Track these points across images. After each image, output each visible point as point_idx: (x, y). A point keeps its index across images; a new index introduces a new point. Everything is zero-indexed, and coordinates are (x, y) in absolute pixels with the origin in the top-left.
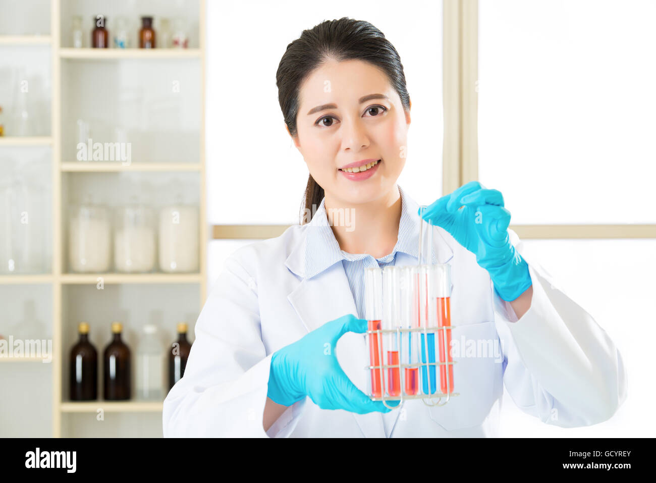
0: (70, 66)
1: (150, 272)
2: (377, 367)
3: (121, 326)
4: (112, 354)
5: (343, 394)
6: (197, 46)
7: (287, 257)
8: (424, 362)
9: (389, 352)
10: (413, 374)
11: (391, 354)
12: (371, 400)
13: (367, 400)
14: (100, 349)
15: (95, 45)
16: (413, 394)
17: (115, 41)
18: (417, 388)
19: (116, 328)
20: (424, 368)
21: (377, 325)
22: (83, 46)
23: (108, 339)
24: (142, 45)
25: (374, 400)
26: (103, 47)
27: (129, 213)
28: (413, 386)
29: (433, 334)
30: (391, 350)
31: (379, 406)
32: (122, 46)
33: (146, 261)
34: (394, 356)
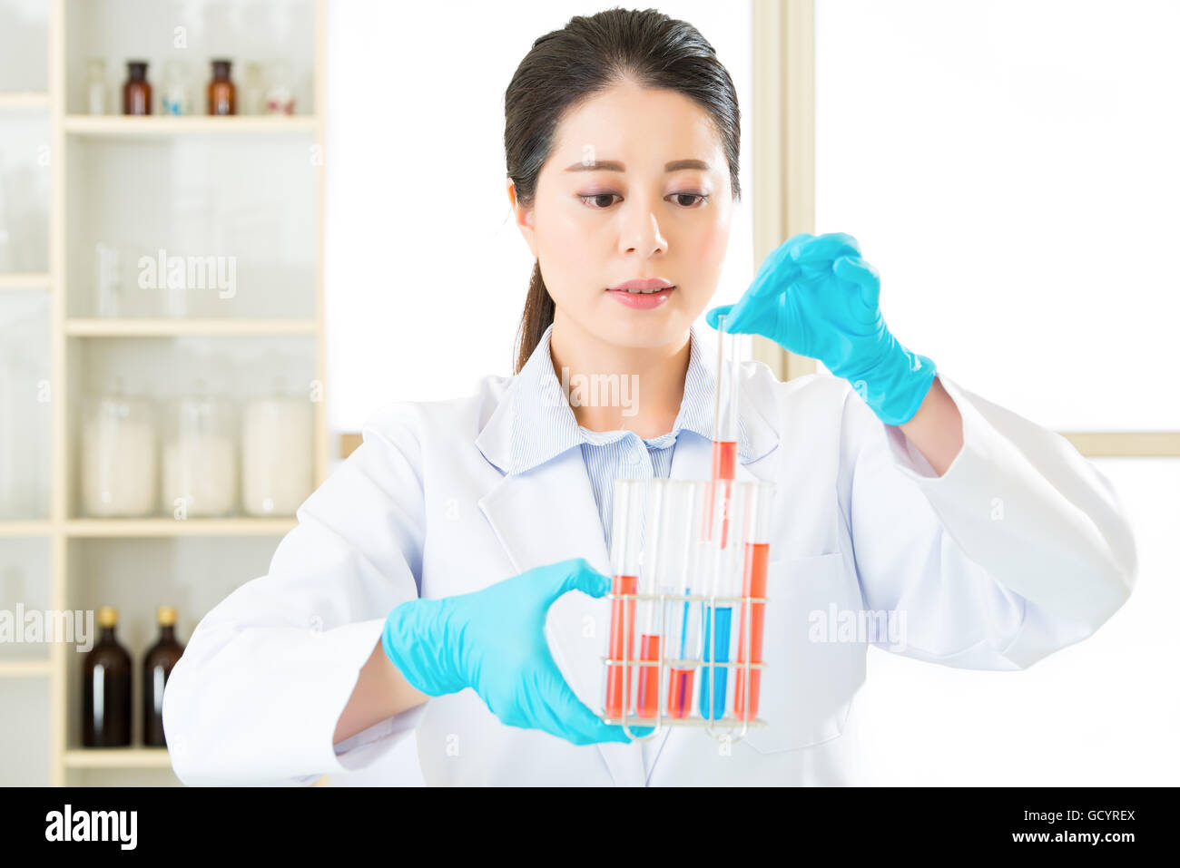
0: (84, 149)
1: (227, 515)
2: (619, 663)
3: (175, 613)
4: (157, 664)
5: (552, 708)
6: (310, 111)
7: (480, 431)
8: (707, 660)
9: (644, 636)
10: (684, 679)
11: (647, 640)
12: (603, 722)
13: (597, 722)
14: (137, 655)
15: (128, 110)
16: (681, 716)
17: (165, 104)
18: (690, 707)
19: (166, 618)
20: (705, 671)
21: (628, 584)
22: (107, 112)
23: (152, 636)
24: (212, 110)
25: (608, 722)
26: (142, 114)
27: (190, 410)
28: (681, 702)
29: (730, 609)
30: (649, 633)
31: (615, 734)
32: (176, 111)
33: (219, 496)
34: (653, 644)
